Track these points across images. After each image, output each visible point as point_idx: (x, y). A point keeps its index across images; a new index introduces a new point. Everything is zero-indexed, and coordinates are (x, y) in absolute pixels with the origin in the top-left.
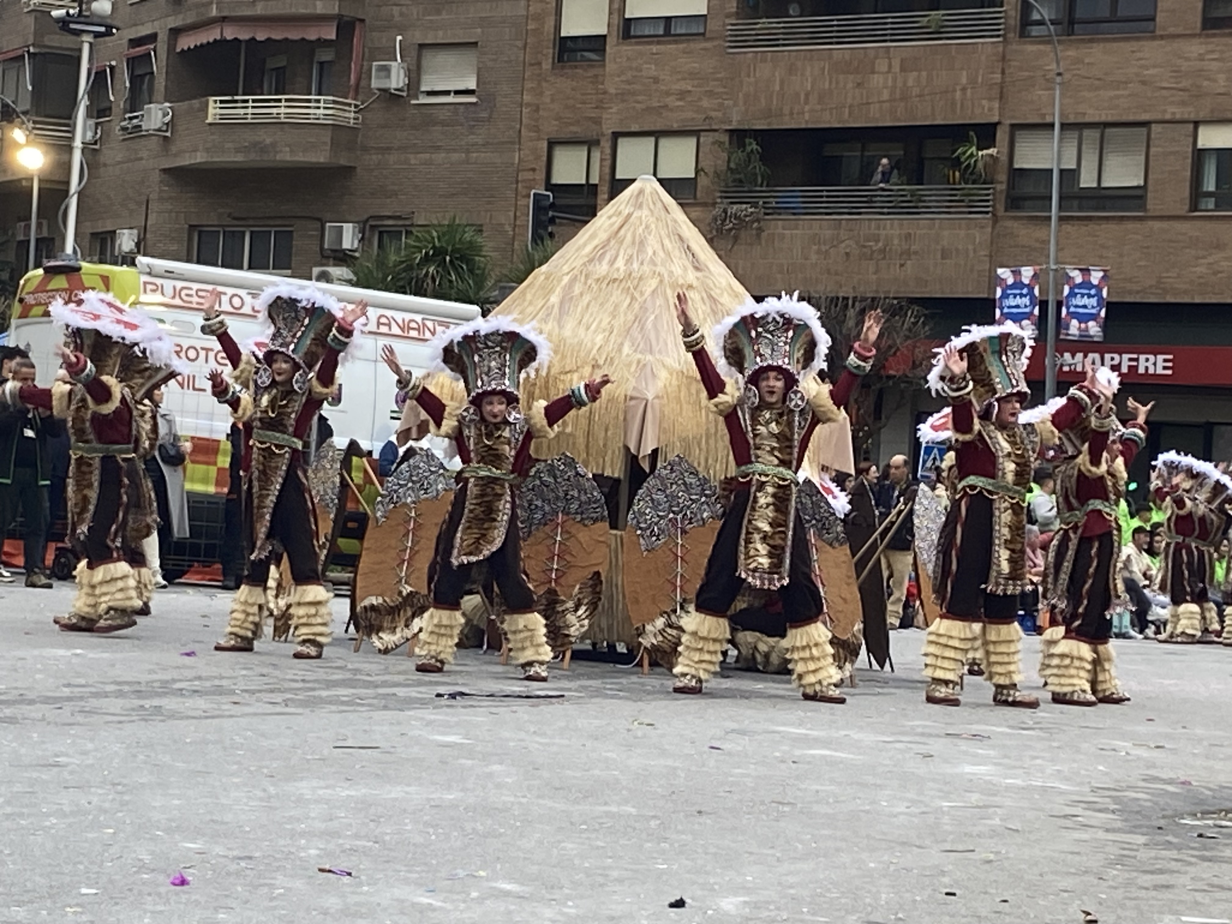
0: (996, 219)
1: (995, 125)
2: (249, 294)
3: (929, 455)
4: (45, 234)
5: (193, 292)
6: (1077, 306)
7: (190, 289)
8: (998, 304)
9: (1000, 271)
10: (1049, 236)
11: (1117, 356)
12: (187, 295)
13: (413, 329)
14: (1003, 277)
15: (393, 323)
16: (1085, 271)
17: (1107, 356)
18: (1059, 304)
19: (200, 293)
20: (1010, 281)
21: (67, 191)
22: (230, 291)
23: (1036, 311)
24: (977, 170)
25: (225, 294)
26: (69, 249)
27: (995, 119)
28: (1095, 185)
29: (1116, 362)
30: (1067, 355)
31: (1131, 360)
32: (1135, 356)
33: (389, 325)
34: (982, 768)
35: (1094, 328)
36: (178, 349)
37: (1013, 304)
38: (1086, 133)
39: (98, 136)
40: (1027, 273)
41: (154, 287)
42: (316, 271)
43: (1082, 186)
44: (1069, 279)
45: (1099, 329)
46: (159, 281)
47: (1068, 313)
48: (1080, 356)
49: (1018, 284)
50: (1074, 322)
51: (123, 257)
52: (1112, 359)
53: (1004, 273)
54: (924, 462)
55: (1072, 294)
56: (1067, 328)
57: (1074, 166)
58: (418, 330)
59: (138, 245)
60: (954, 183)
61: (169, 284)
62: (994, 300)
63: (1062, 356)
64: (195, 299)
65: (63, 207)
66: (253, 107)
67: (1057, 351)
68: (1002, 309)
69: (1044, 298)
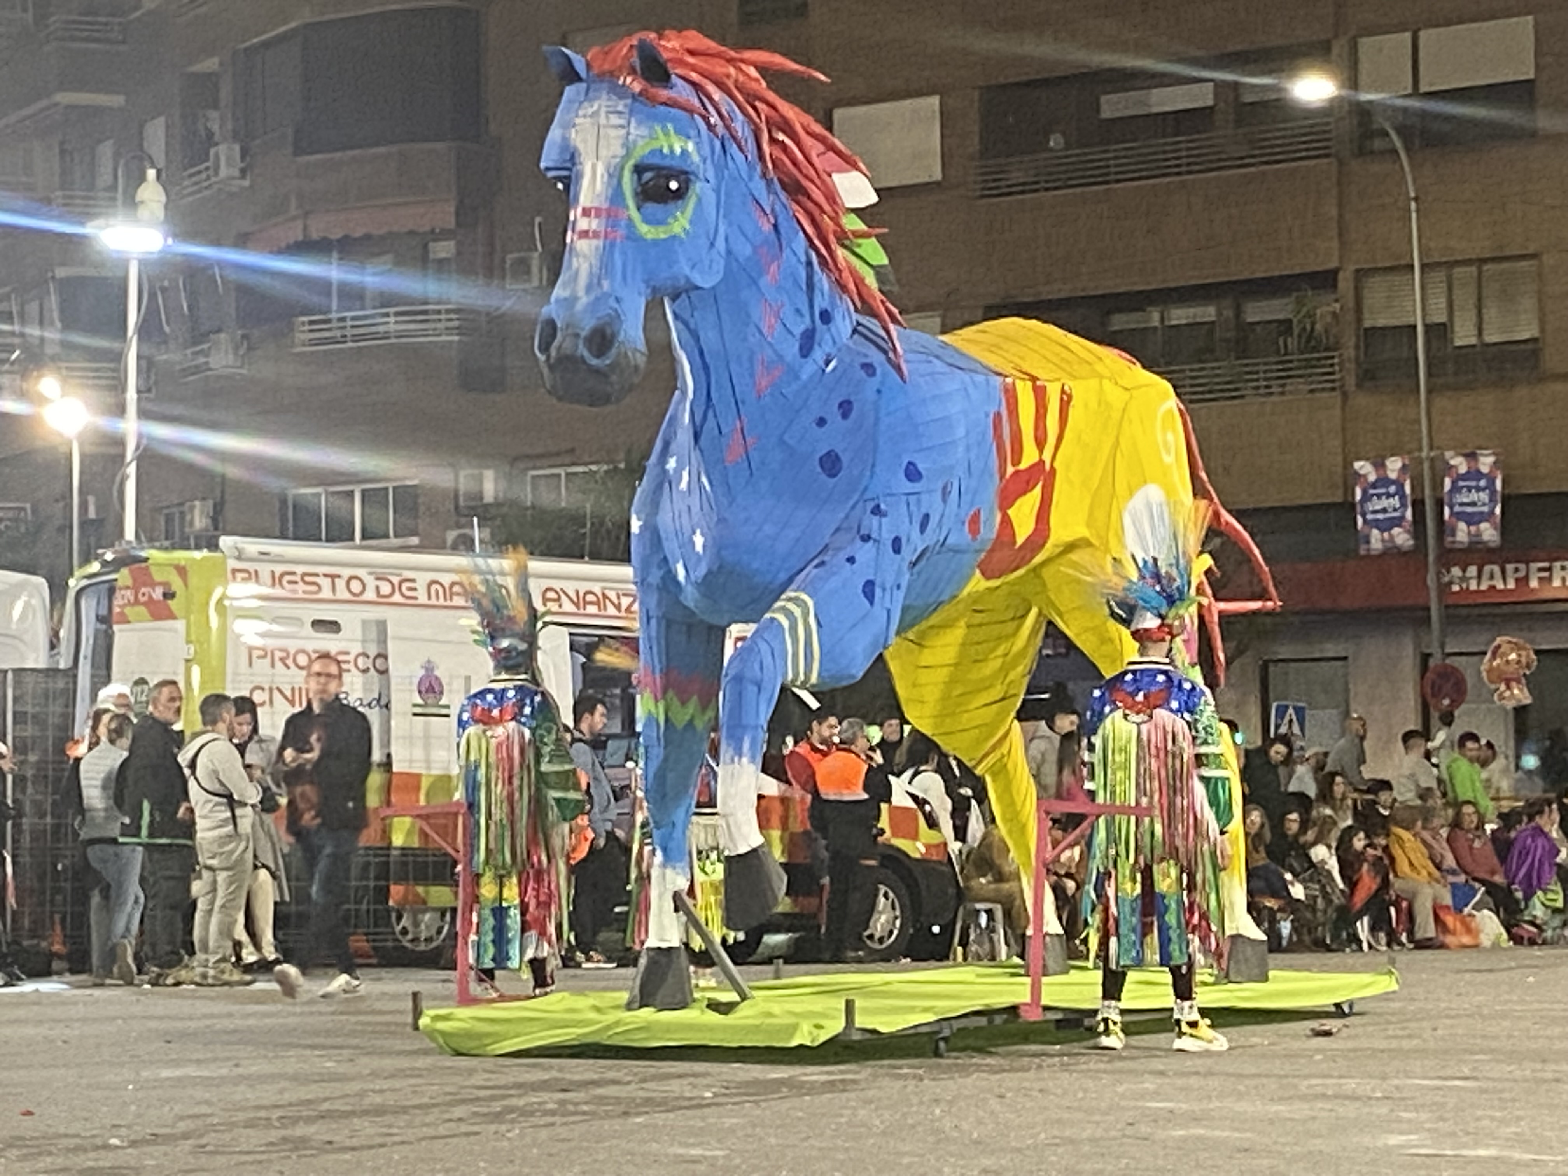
0: (1345, 396)
1: (1335, 272)
2: (371, 574)
3: (1282, 718)
4: (92, 514)
5: (297, 578)
6: (1462, 504)
7: (293, 573)
8: (1358, 509)
9: (1357, 465)
10: (1419, 413)
11: (1522, 566)
12: (290, 582)
13: (591, 603)
14: (1362, 472)
15: (563, 597)
16: (1471, 456)
17: (1510, 567)
18: (1439, 504)
19: (307, 579)
20: (1372, 478)
21: (123, 456)
22: (346, 572)
23: (1409, 514)
24: (1315, 334)
25: (339, 576)
26: (130, 532)
27: (1333, 264)
28: (1473, 341)
29: (1521, 574)
30: (1456, 571)
31: (1541, 570)
32: (1545, 565)
33: (559, 599)
34: (1412, 1137)
35: (1489, 533)
36: (284, 654)
37: (1378, 507)
38: (1458, 271)
39: (152, 381)
40: (1394, 465)
41: (246, 575)
42: (451, 536)
43: (1458, 343)
44: (1449, 468)
45: (1494, 532)
46: (250, 566)
47: (1452, 513)
48: (1473, 570)
49: (1383, 481)
50: (1462, 526)
51: (197, 538)
52: (1517, 570)
53: (1363, 467)
54: (1277, 727)
55: (1455, 489)
56: (1453, 534)
57: (1443, 319)
58: (598, 603)
59: (215, 520)
60: (1286, 354)
61: (265, 569)
62: (1353, 505)
63: (1449, 572)
64: (301, 587)
65: (118, 479)
66: (353, 327)
67: (1443, 565)
68: (1364, 515)
69: (1420, 497)
